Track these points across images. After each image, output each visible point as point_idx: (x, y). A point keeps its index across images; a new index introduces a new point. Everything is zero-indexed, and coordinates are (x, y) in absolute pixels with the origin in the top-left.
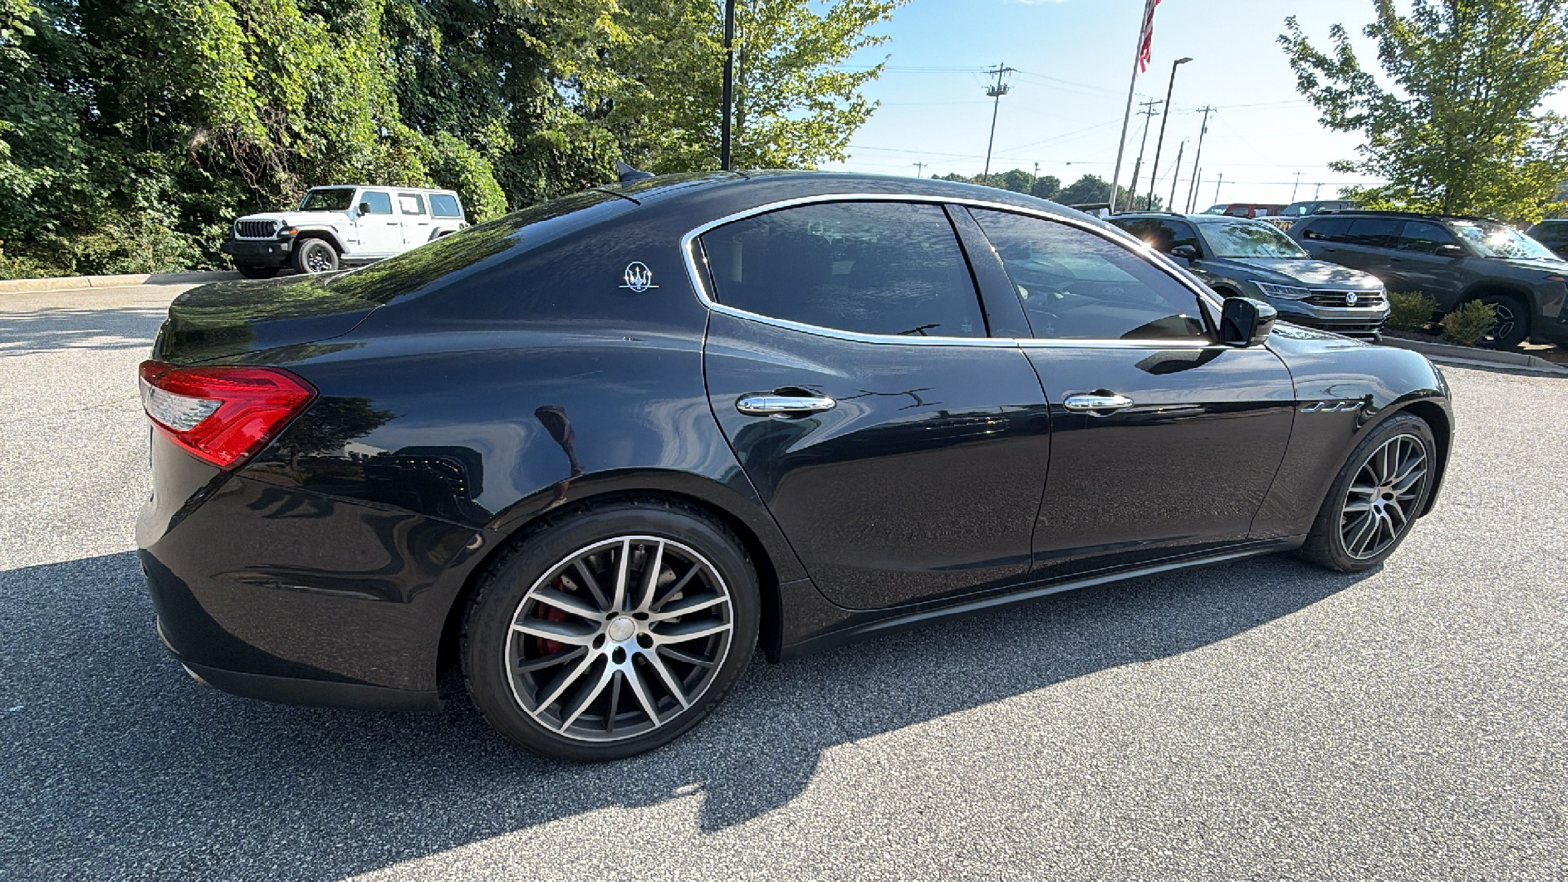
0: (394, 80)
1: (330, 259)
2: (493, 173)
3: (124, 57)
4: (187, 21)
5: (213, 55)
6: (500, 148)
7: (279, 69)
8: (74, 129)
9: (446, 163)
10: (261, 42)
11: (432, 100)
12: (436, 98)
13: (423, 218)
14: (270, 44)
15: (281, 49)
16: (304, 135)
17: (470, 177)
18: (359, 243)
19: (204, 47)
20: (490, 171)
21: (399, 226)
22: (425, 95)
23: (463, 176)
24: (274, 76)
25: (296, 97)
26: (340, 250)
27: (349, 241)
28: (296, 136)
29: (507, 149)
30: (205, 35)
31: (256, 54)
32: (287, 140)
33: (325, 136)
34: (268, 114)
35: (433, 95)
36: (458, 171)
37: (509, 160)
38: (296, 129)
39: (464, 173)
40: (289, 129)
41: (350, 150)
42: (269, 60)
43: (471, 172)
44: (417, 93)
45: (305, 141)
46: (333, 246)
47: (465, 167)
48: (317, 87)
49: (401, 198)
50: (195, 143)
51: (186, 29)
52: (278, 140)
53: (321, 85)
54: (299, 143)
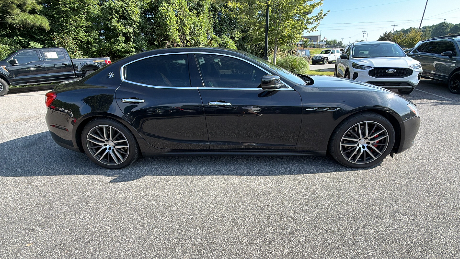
0: (212, 23)
2: (235, 45)
3: (155, 27)
4: (165, 17)
5: (170, 24)
6: (238, 38)
7: (184, 25)
8: (146, 45)
9: (223, 44)
10: (180, 19)
11: (222, 27)
12: (223, 26)
14: (182, 19)
15: (184, 20)
16: (189, 40)
17: (229, 47)
19: (168, 23)
20: (234, 44)
22: (220, 26)
23: (227, 47)
24: (183, 27)
25: (188, 31)
28: (187, 41)
29: (240, 38)
30: (168, 20)
31: (179, 22)
32: (185, 42)
33: (194, 40)
34: (181, 36)
35: (222, 25)
36: (226, 45)
37: (241, 41)
38: (187, 39)
39: (227, 46)
40: (186, 39)
41: (200, 43)
42: (182, 23)
43: (229, 45)
44: (218, 25)
45: (189, 42)
47: (228, 44)
48: (192, 28)
50: (167, 45)
51: (165, 19)
52: (183, 42)
53: (193, 27)
54: (188, 42)
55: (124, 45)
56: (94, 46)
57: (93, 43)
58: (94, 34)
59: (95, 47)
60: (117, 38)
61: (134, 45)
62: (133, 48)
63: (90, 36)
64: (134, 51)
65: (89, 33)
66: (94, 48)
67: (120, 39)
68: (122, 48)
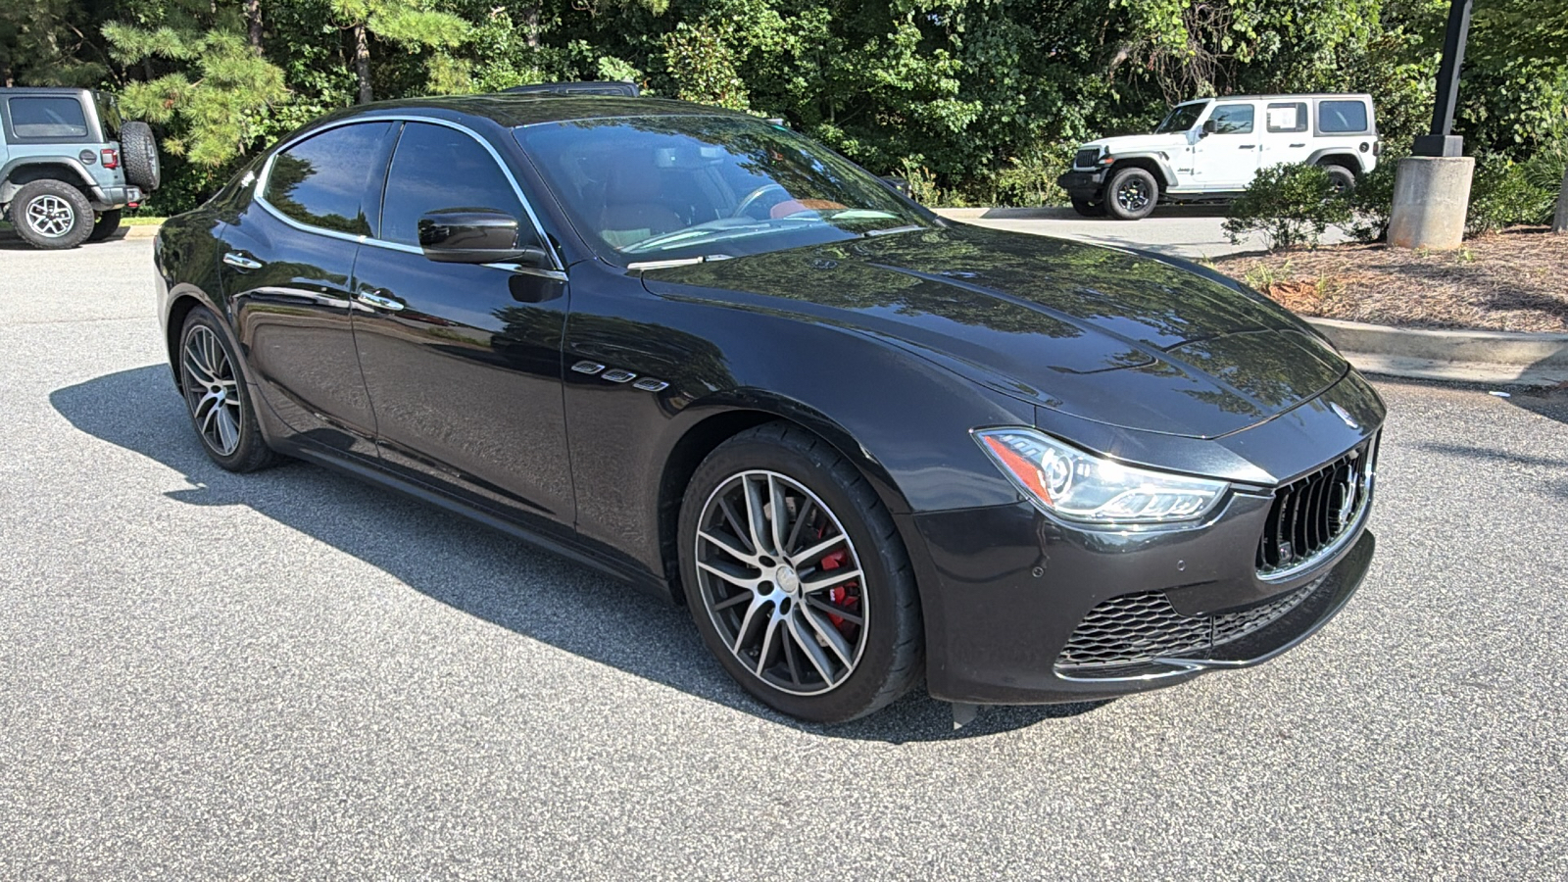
1: (1148, 194)
8: (1013, 61)
13: (1297, 137)
16: (1251, 33)
18: (1192, 174)
21: (1257, 148)
26: (1162, 182)
27: (1181, 170)
28: (1239, 38)
33: (1283, 30)
38: (1238, 27)
40: (1231, 29)
46: (1155, 177)
49: (1271, 110)
50: (1116, 61)
54: (1243, 45)
55: (913, 64)
56: (802, 70)
57: (800, 59)
58: (811, 22)
59: (805, 75)
60: (890, 36)
61: (958, 63)
62: (948, 77)
63: (794, 30)
64: (956, 91)
65: (794, 18)
66: (801, 79)
67: (901, 38)
68: (906, 79)
